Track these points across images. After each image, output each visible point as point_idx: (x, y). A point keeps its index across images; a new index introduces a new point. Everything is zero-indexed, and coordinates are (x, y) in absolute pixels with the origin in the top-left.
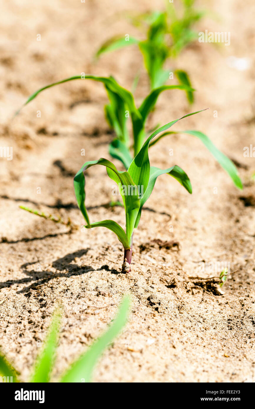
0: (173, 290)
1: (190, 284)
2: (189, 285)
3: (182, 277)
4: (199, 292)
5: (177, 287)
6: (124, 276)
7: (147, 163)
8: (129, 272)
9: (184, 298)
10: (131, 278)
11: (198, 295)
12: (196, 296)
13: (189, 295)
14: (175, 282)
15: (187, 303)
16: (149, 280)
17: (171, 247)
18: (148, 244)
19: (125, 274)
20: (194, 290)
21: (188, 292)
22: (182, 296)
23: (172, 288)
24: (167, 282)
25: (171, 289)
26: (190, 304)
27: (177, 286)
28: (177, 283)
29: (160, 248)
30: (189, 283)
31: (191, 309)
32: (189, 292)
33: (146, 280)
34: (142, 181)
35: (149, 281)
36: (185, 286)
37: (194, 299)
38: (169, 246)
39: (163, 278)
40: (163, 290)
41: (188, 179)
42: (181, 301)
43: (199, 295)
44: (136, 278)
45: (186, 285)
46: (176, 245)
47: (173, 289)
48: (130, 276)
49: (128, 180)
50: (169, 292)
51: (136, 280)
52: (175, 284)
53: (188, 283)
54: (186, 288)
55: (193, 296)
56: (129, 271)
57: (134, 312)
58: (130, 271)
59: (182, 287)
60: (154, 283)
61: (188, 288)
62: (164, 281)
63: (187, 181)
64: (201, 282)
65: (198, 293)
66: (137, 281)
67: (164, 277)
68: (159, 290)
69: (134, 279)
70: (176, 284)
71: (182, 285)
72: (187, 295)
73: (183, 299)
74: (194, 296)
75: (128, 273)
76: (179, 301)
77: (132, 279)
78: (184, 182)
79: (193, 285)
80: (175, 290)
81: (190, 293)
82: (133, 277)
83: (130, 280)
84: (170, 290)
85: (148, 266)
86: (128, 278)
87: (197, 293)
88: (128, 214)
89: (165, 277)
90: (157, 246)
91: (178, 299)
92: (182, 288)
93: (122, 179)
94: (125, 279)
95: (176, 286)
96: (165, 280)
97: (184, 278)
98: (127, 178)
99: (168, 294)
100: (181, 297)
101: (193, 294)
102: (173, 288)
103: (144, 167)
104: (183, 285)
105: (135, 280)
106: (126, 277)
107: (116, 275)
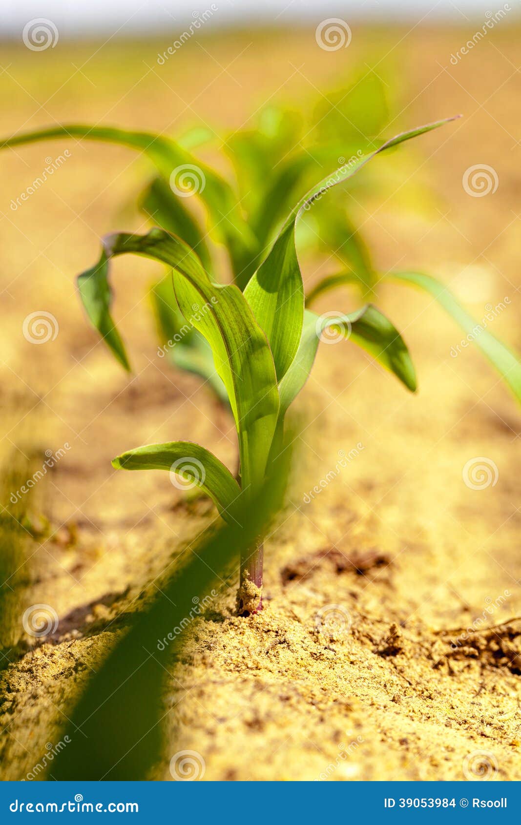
0: (392, 663)
1: (441, 648)
2: (439, 649)
3: (414, 631)
4: (469, 666)
5: (403, 653)
6: (243, 624)
7: (293, 278)
8: (259, 612)
9: (428, 682)
10: (267, 627)
11: (465, 675)
12: (462, 678)
13: (442, 675)
14: (398, 637)
15: (439, 693)
16: (318, 632)
17: (369, 569)
18: (302, 563)
19: (248, 618)
20: (453, 663)
21: (436, 667)
22: (421, 676)
23: (388, 658)
24: (371, 640)
25: (385, 659)
26: (447, 697)
27: (403, 651)
28: (402, 642)
29: (340, 570)
30: (436, 646)
31: (453, 708)
32: (440, 667)
33: (310, 633)
34: (283, 333)
35: (321, 636)
36: (427, 653)
37: (455, 686)
38: (363, 564)
39: (360, 629)
40: (363, 660)
41: (404, 349)
42: (419, 688)
43: (472, 676)
44: (281, 625)
45: (427, 649)
46: (381, 562)
47: (391, 661)
48: (262, 622)
49: (241, 316)
50: (381, 664)
51: (280, 632)
52: (396, 645)
53: (433, 644)
54: (430, 657)
55: (453, 680)
56: (258, 608)
57: (288, 699)
58: (262, 609)
59: (417, 656)
60: (335, 639)
61: (437, 658)
62: (364, 639)
63: (403, 356)
64: (472, 638)
65: (466, 670)
66: (283, 633)
67: (362, 626)
68: (352, 658)
69: (275, 628)
70: (399, 643)
71: (418, 650)
72: (435, 675)
73: (426, 683)
74: (455, 678)
75: (255, 613)
76: (414, 689)
77: (269, 631)
78: (395, 360)
79: (449, 649)
80: (398, 660)
81: (444, 670)
82: (273, 624)
83: (264, 634)
84: (385, 663)
85: (309, 606)
86: (257, 628)
87: (463, 671)
88: (245, 433)
89: (365, 628)
90: (328, 566)
91: (410, 684)
92: (417, 659)
93: (222, 317)
94: (248, 632)
95: (400, 649)
96: (365, 634)
97: (419, 634)
98: (237, 309)
99: (380, 671)
100: (417, 679)
101: (451, 673)
102: (392, 657)
103: (287, 292)
104: (420, 650)
105: (277, 632)
106: (251, 626)
107: (220, 624)
